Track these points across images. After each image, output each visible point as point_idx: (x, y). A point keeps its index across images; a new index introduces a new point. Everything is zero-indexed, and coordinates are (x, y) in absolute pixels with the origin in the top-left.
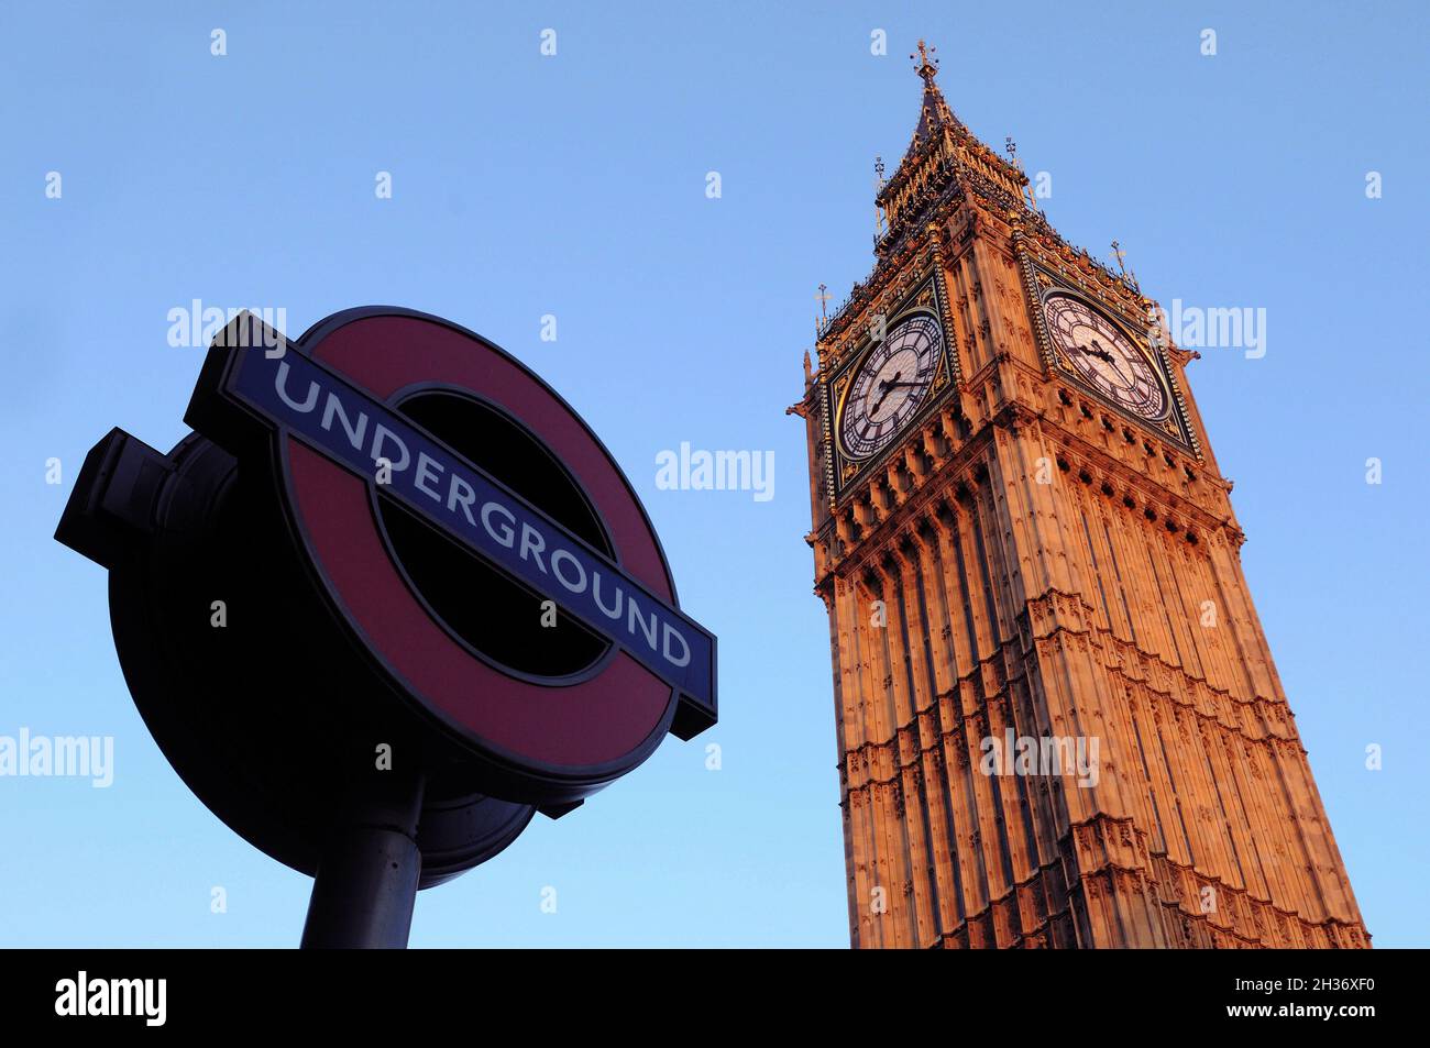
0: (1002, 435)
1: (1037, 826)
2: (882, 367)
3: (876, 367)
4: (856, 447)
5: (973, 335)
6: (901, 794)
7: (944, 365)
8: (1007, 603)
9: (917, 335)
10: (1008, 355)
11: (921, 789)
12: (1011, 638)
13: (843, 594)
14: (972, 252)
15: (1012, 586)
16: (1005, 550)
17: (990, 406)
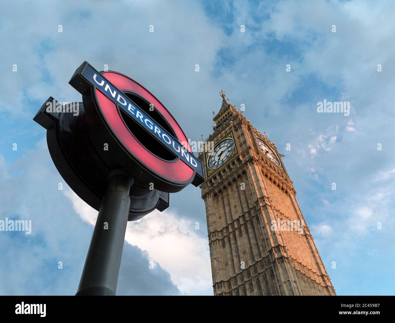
0: (250, 164)
1: (261, 249)
2: (219, 150)
3: (217, 150)
4: (212, 167)
5: (242, 144)
6: (224, 242)
7: (235, 149)
8: (251, 200)
9: (227, 144)
10: (251, 147)
11: (229, 241)
12: (253, 207)
13: (209, 198)
14: (241, 127)
15: (253, 196)
16: (251, 188)
17: (247, 158)
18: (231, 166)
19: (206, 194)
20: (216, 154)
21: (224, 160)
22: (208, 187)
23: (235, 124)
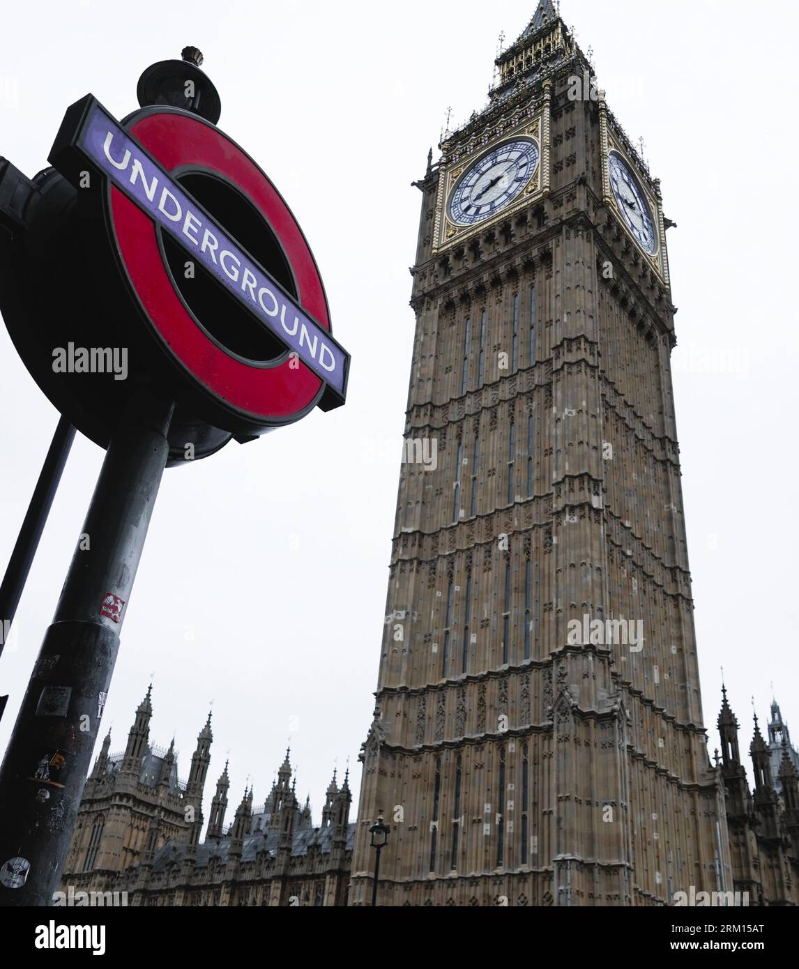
1: (536, 473)
2: (488, 170)
3: (484, 169)
4: (458, 218)
5: (561, 163)
7: (537, 178)
8: (545, 339)
9: (519, 154)
10: (585, 181)
11: (459, 437)
12: (543, 360)
13: (429, 309)
15: (553, 327)
16: (553, 306)
17: (564, 212)
18: (512, 228)
19: (425, 295)
20: (478, 180)
21: (497, 203)
22: (432, 277)
23: (557, 93)
